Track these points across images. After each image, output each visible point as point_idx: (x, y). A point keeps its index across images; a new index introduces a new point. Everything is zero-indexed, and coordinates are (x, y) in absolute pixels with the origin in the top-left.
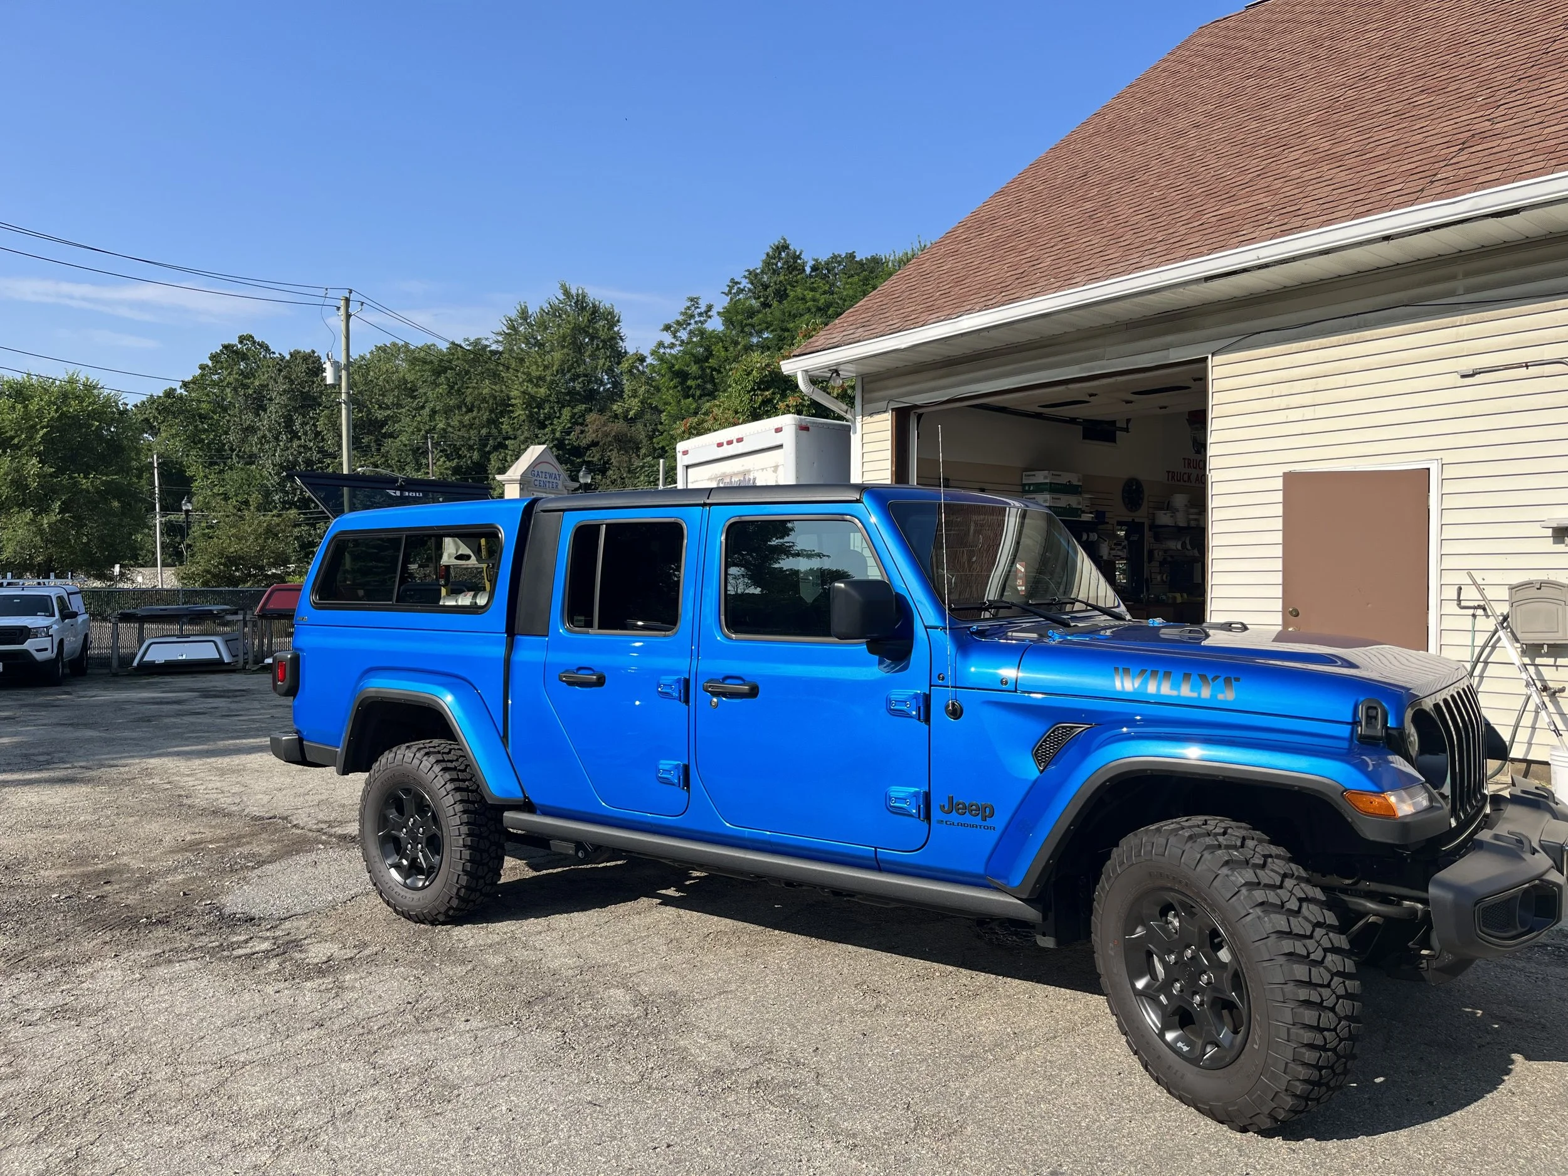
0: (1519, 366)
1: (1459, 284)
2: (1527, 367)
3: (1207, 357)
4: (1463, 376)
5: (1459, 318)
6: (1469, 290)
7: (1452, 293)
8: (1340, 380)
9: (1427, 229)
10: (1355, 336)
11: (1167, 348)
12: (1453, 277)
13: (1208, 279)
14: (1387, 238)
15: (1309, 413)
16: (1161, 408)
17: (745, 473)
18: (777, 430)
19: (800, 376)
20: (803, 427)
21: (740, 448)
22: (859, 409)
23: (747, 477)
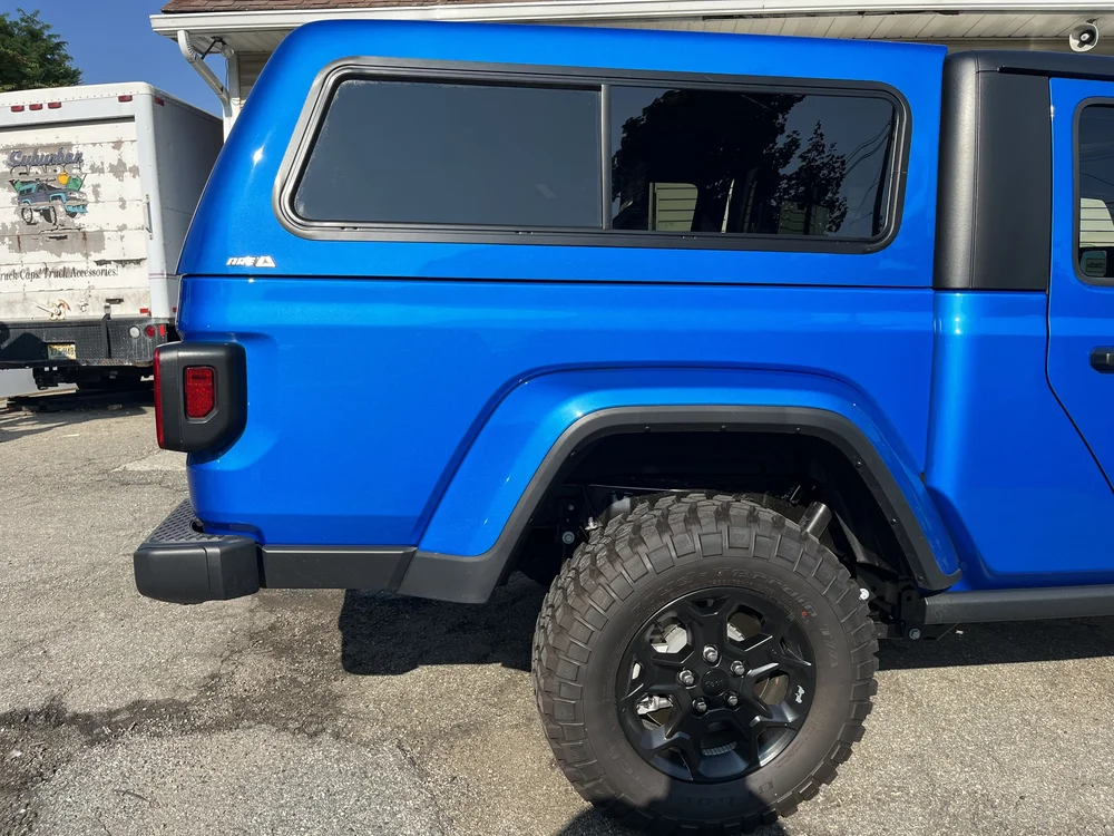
13: (706, 18)
17: (61, 147)
18: (123, 99)
19: (182, 37)
20: (159, 100)
21: (55, 116)
22: (236, 91)
23: (65, 152)
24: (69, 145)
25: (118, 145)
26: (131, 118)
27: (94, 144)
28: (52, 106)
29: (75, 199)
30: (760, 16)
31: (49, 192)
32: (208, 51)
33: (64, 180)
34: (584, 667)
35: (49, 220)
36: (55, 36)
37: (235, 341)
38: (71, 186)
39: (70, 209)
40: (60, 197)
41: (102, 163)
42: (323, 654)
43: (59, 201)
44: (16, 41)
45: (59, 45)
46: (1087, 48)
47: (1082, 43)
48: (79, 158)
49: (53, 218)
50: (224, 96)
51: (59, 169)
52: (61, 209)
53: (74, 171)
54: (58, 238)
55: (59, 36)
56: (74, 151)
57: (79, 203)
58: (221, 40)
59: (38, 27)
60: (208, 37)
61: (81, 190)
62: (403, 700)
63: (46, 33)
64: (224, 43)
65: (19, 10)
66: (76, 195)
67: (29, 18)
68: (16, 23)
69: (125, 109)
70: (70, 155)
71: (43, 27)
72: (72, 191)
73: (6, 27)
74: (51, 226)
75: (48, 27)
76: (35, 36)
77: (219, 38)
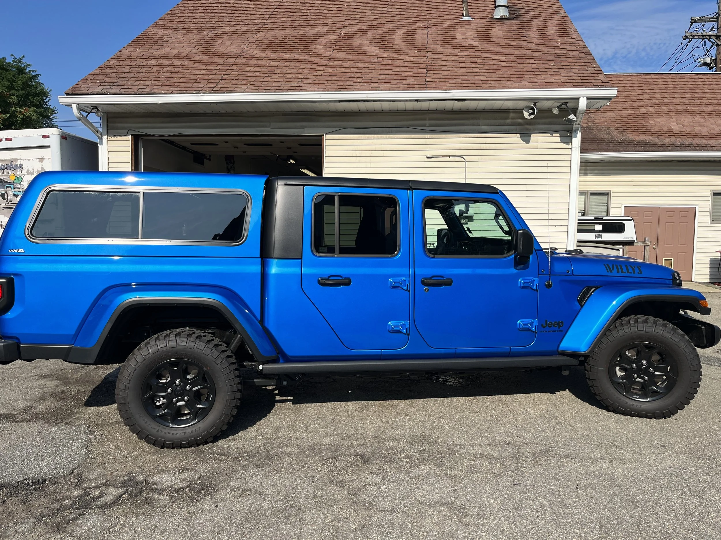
0: (447, 156)
1: (427, 123)
2: (450, 157)
3: (323, 135)
4: (427, 158)
5: (427, 135)
6: (431, 125)
7: (424, 126)
8: (381, 153)
9: (432, 100)
10: (388, 136)
11: (303, 127)
12: (425, 120)
13: (340, 101)
14: (417, 100)
15: (369, 165)
16: (244, 152)
17: (12, 161)
18: (45, 137)
19: (74, 107)
20: (64, 137)
21: (9, 145)
22: (105, 131)
23: (14, 163)
24: (16, 160)
25: (41, 160)
26: (48, 147)
27: (29, 160)
28: (8, 140)
29: (18, 188)
30: (367, 101)
31: (4, 184)
32: (91, 112)
33: (13, 178)
34: (128, 385)
35: (4, 199)
36: (33, 71)
37: (12, 276)
38: (16, 181)
39: (16, 193)
40: (10, 186)
41: (33, 170)
42: (77, 400)
43: (10, 189)
44: (10, 74)
45: (35, 77)
46: (532, 116)
47: (530, 115)
48: (21, 167)
49: (6, 198)
50: (99, 135)
51: (10, 172)
52: (10, 193)
53: (18, 173)
54: (9, 208)
55: (35, 71)
56: (18, 163)
57: (20, 190)
58: (96, 108)
59: (23, 66)
60: (90, 106)
61: (22, 183)
62: (101, 414)
63: (28, 69)
64: (98, 110)
65: (12, 55)
66: (19, 186)
67: (18, 60)
68: (10, 63)
69: (46, 142)
70: (16, 165)
71: (26, 66)
72: (16, 183)
73: (3, 65)
74: (5, 202)
75: (29, 65)
76: (21, 71)
77: (95, 107)
